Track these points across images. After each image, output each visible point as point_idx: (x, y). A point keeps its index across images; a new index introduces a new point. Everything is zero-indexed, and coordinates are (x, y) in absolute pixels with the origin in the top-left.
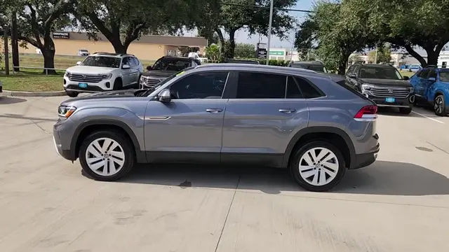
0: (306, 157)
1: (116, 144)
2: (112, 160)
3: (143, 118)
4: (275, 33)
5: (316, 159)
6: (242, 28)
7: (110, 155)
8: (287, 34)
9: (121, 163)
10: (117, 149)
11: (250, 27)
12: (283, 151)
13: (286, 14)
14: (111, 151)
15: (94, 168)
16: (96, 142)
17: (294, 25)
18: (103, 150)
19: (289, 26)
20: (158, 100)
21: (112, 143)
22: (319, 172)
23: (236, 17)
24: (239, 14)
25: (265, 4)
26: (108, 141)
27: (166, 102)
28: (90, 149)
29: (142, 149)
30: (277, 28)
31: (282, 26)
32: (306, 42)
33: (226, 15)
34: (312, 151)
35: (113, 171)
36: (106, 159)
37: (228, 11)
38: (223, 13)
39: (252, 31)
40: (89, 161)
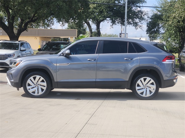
0: (139, 82)
1: (42, 79)
2: (40, 87)
3: (56, 65)
4: (131, 24)
5: (145, 83)
6: (106, 21)
7: (39, 84)
8: (141, 25)
9: (45, 88)
10: (43, 81)
11: (112, 20)
12: (127, 80)
13: (139, 9)
14: (39, 83)
15: (31, 91)
16: (32, 78)
17: (146, 17)
18: (35, 82)
19: (141, 19)
20: (63, 55)
21: (40, 78)
22: (146, 90)
23: (101, 12)
24: (103, 10)
25: (122, 2)
26: (38, 77)
27: (67, 56)
28: (29, 81)
29: (55, 81)
30: (133, 20)
31: (136, 19)
32: (155, 29)
33: (93, 11)
34: (142, 79)
35: (41, 93)
36: (37, 87)
37: (95, 8)
38: (91, 10)
39: (113, 22)
40: (28, 87)
